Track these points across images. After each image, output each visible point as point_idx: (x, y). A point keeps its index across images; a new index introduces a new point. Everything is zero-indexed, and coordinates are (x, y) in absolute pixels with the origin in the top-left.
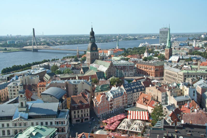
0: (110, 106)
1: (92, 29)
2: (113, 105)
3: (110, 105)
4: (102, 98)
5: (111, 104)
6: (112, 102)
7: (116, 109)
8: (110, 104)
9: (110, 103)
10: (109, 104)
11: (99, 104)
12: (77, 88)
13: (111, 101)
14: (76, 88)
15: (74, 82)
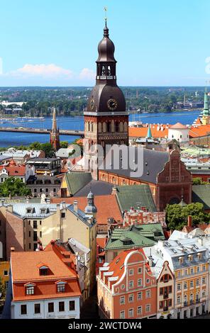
0: (160, 298)
1: (106, 31)
2: (171, 296)
3: (161, 293)
4: (129, 262)
5: (166, 291)
6: (170, 283)
7: (185, 312)
8: (161, 289)
9: (161, 285)
10: (157, 287)
11: (119, 285)
12: (38, 235)
13: (166, 278)
14: (35, 233)
15: (29, 211)
